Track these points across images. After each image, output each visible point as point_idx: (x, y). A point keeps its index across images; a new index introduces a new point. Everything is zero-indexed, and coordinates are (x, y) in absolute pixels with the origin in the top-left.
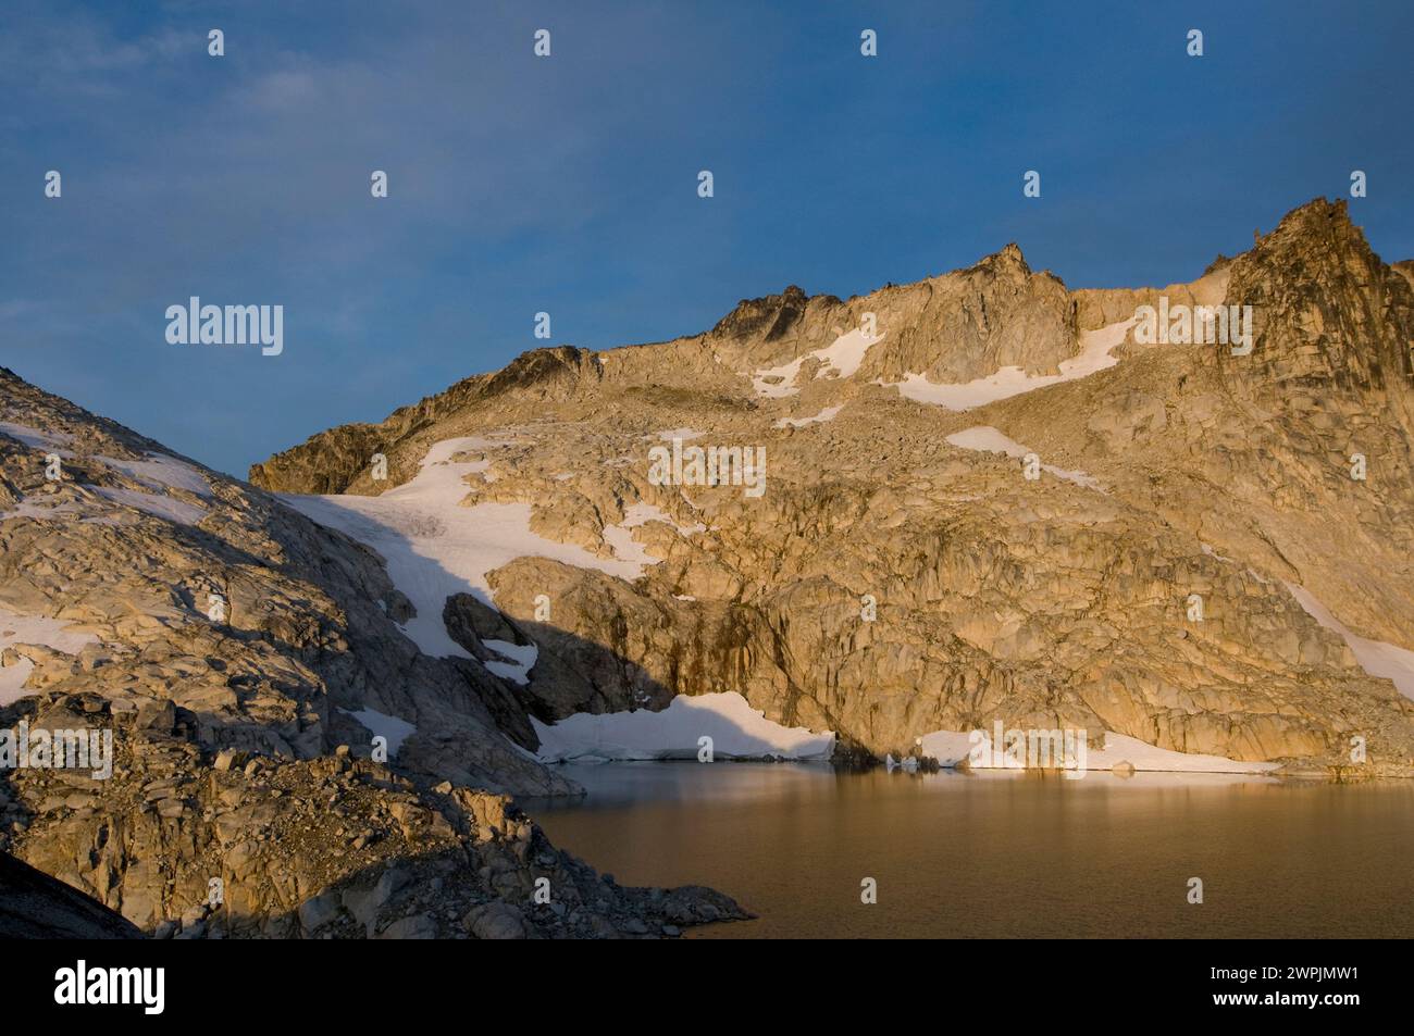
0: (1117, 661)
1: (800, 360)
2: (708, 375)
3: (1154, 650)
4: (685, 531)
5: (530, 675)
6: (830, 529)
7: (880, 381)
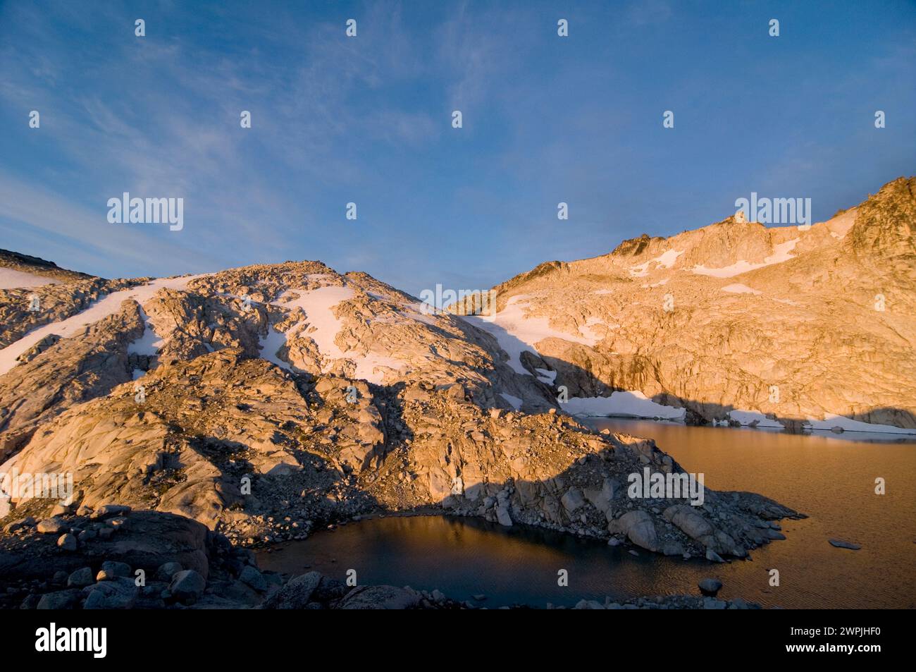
0: (828, 381)
1: (648, 262)
2: (611, 270)
3: (847, 376)
4: (612, 327)
5: (554, 382)
6: (675, 326)
7: (684, 269)
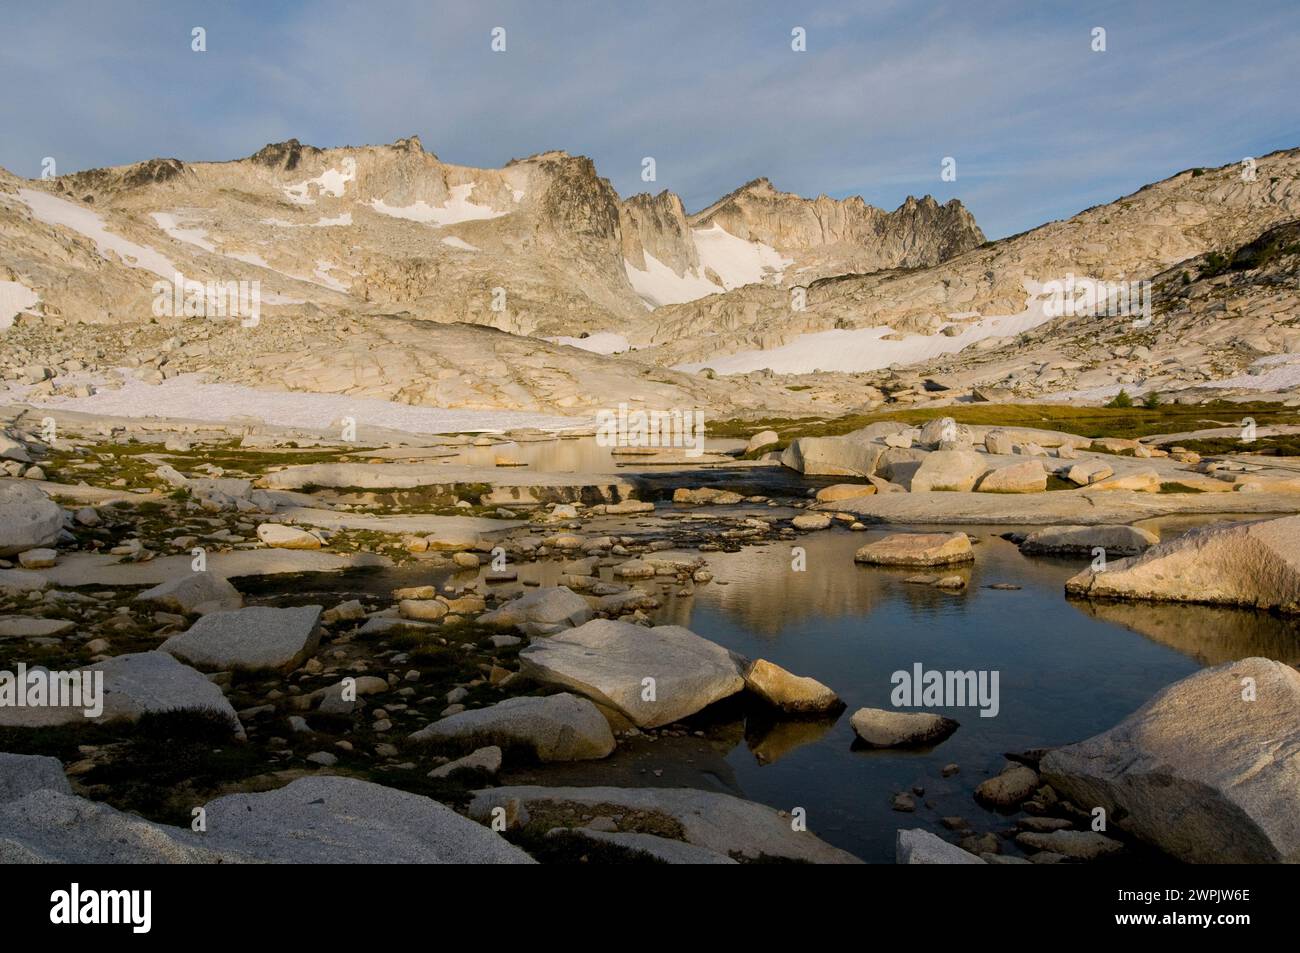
1: (305, 183)
2: (260, 186)
4: (353, 274)
6: (425, 278)
